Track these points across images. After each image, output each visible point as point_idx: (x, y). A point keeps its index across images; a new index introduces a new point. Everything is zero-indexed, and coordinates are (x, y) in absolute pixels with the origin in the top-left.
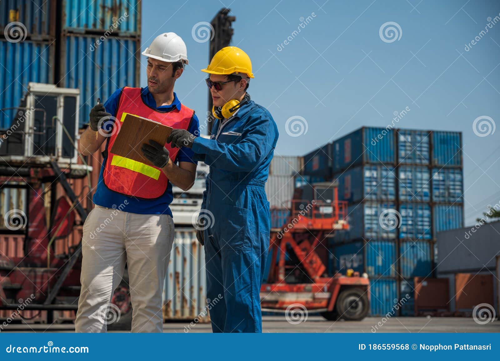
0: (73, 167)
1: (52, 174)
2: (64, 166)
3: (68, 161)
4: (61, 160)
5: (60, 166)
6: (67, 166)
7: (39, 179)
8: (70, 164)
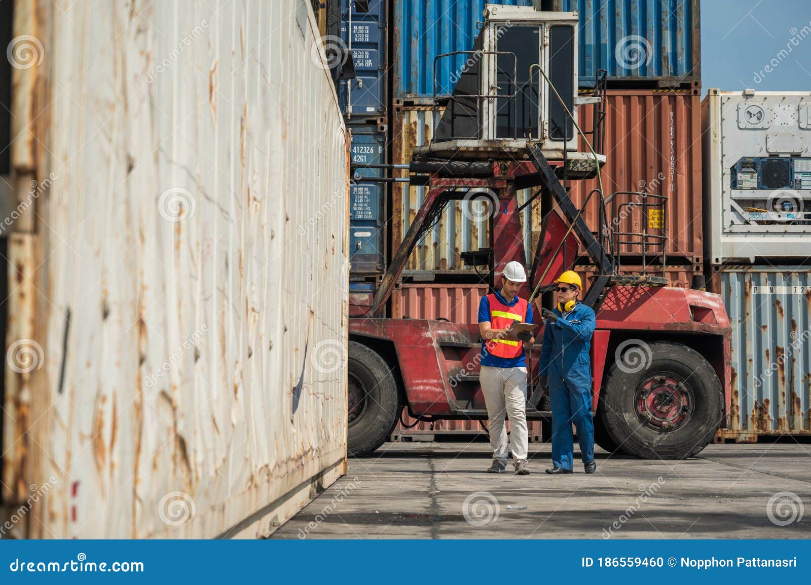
0: (570, 156)
1: (533, 170)
2: (554, 155)
3: (560, 145)
4: (549, 144)
5: (546, 155)
6: (559, 155)
7: (509, 181)
8: (565, 151)
